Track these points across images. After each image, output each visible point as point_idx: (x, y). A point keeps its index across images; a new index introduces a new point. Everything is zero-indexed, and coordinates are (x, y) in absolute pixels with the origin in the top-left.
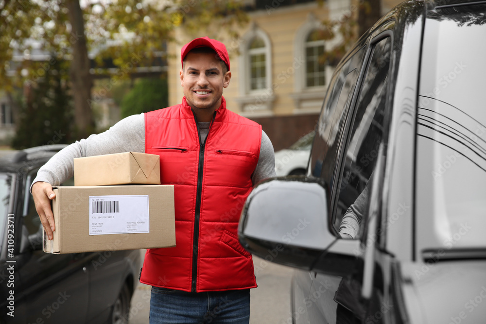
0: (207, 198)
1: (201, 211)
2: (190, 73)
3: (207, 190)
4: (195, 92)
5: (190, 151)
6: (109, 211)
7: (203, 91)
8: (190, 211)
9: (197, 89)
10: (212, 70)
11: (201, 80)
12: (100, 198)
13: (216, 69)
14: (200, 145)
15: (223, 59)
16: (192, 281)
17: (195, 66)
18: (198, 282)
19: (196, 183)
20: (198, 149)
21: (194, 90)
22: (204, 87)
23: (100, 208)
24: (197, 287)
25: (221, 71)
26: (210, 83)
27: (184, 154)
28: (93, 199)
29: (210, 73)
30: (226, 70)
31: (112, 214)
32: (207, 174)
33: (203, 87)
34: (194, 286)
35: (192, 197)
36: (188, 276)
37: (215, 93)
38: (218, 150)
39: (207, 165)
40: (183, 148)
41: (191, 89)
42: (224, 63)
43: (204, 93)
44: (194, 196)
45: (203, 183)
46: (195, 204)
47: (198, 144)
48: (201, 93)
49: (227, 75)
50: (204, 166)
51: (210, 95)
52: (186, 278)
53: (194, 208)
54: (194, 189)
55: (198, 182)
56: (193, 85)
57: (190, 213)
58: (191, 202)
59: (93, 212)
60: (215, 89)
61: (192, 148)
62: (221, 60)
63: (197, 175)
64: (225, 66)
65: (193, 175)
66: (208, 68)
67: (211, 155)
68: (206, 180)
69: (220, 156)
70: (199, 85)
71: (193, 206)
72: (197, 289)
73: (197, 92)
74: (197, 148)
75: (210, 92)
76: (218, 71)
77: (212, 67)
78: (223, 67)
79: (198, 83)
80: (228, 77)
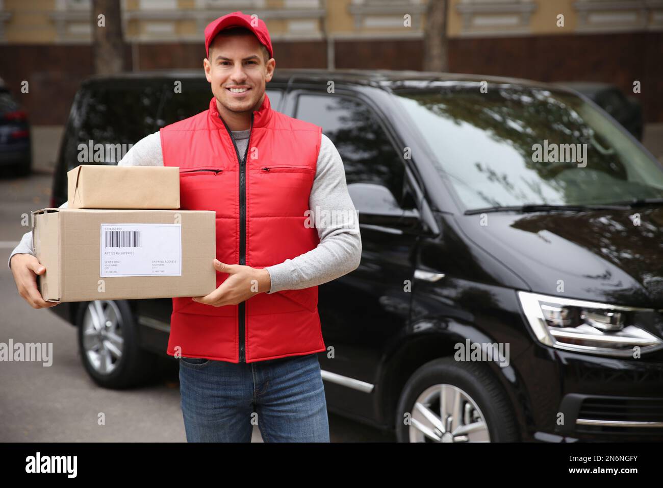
0: (253, 235)
1: (247, 253)
2: (221, 63)
3: (253, 223)
4: (229, 89)
5: (226, 172)
7: (239, 88)
8: (232, 253)
9: (232, 86)
10: (251, 58)
11: (237, 73)
12: (115, 227)
13: (255, 57)
14: (239, 164)
15: (264, 42)
16: (239, 348)
18: (248, 348)
19: (238, 215)
20: (238, 168)
21: (227, 87)
22: (241, 83)
24: (246, 355)
25: (262, 60)
26: (248, 77)
27: (218, 177)
28: (106, 228)
29: (248, 62)
30: (268, 57)
31: (132, 249)
32: (252, 201)
33: (239, 82)
34: (242, 354)
35: (234, 234)
36: (233, 341)
37: (256, 89)
38: (263, 167)
39: (250, 190)
40: (216, 169)
41: (222, 86)
42: (264, 48)
43: (241, 90)
44: (236, 232)
45: (247, 215)
46: (238, 244)
47: (237, 162)
48: (237, 91)
49: (270, 64)
50: (247, 191)
51: (250, 92)
52: (232, 344)
53: (238, 249)
54: (236, 223)
55: (240, 213)
56: (225, 81)
57: (233, 256)
58: (234, 241)
59: (106, 246)
60: (256, 84)
61: (228, 168)
62: (261, 44)
63: (238, 204)
64: (267, 52)
65: (233, 205)
66: (246, 57)
67: (255, 175)
68: (251, 210)
69: (266, 176)
70: (234, 81)
71: (237, 247)
72: (247, 358)
73: (231, 89)
74: (235, 167)
75: (249, 89)
76: (258, 59)
77: (250, 54)
78: (264, 54)
79: (232, 77)
80: (271, 66)
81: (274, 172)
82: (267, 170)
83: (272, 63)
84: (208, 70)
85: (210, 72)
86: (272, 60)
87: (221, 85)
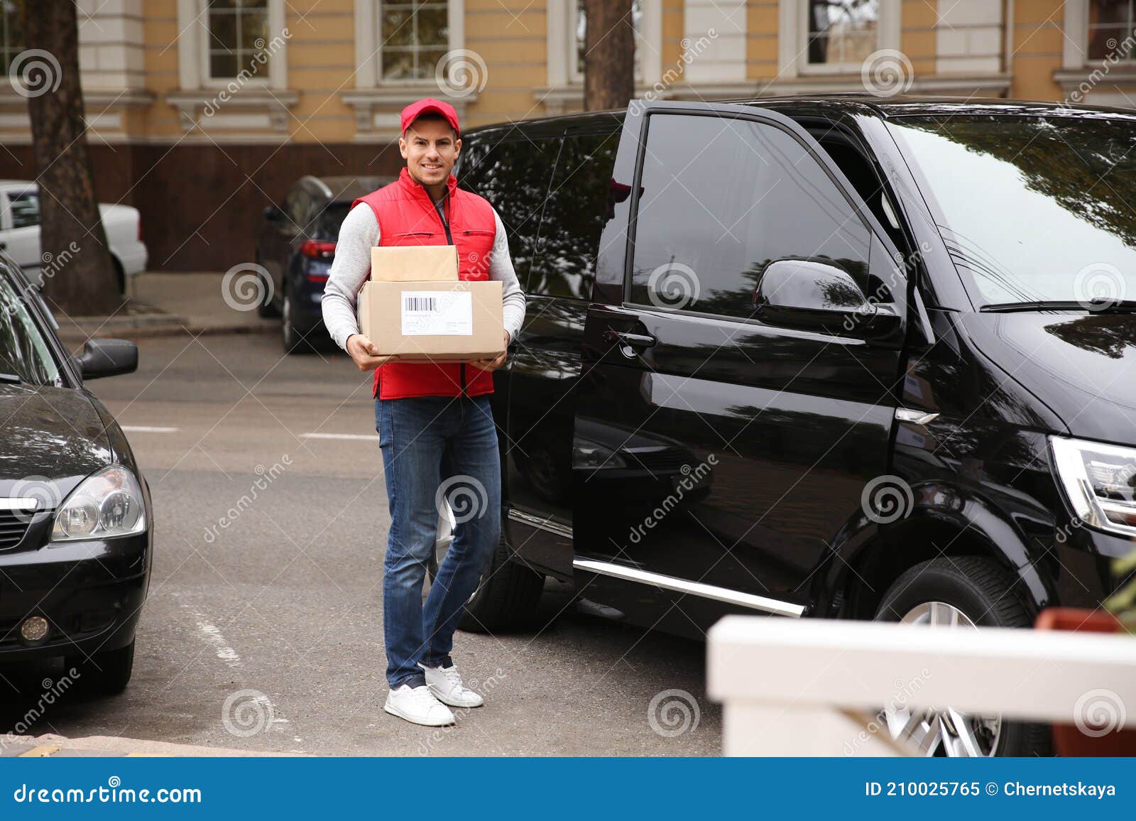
2: (417, 143)
4: (423, 165)
6: (424, 307)
7: (432, 165)
9: (426, 163)
10: (443, 139)
11: (432, 151)
12: (413, 295)
13: (447, 139)
14: (445, 228)
15: (454, 126)
17: (423, 136)
20: (444, 232)
21: (423, 163)
22: (434, 160)
23: (414, 304)
25: (452, 141)
26: (440, 156)
28: (406, 295)
29: (441, 143)
30: (456, 139)
31: (429, 312)
38: (464, 231)
40: (428, 233)
42: (454, 131)
43: (434, 167)
48: (430, 167)
51: (440, 169)
56: (421, 158)
59: (406, 309)
60: (445, 162)
61: (437, 231)
62: (452, 128)
64: (456, 134)
66: (439, 138)
67: (459, 238)
69: (468, 238)
70: (429, 158)
73: (426, 166)
74: (442, 231)
75: (441, 166)
76: (450, 140)
77: (443, 137)
78: (454, 136)
79: (428, 155)
80: (458, 146)
81: (472, 235)
82: (467, 234)
83: (459, 143)
84: (404, 147)
85: (406, 150)
86: (460, 140)
87: (418, 162)
